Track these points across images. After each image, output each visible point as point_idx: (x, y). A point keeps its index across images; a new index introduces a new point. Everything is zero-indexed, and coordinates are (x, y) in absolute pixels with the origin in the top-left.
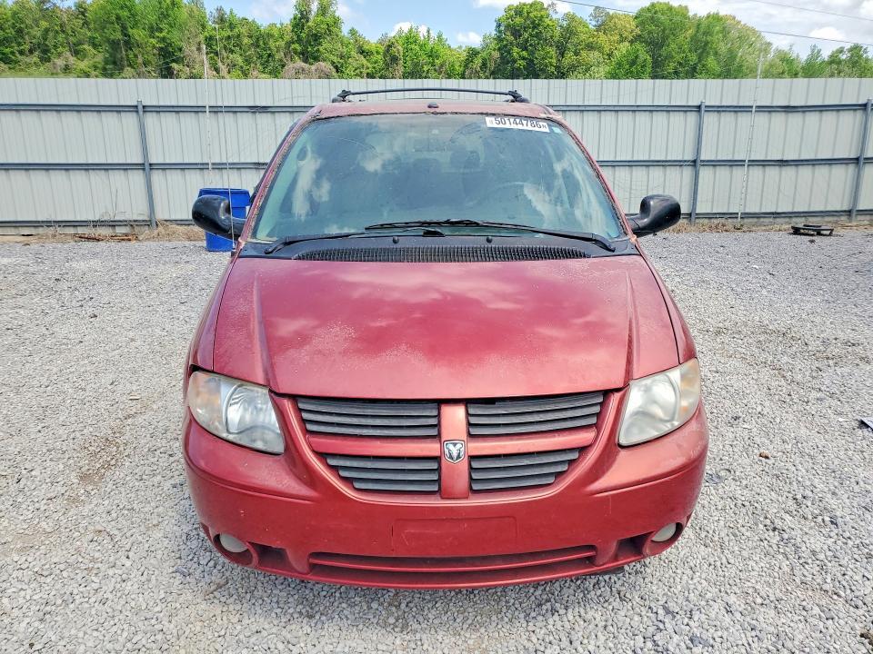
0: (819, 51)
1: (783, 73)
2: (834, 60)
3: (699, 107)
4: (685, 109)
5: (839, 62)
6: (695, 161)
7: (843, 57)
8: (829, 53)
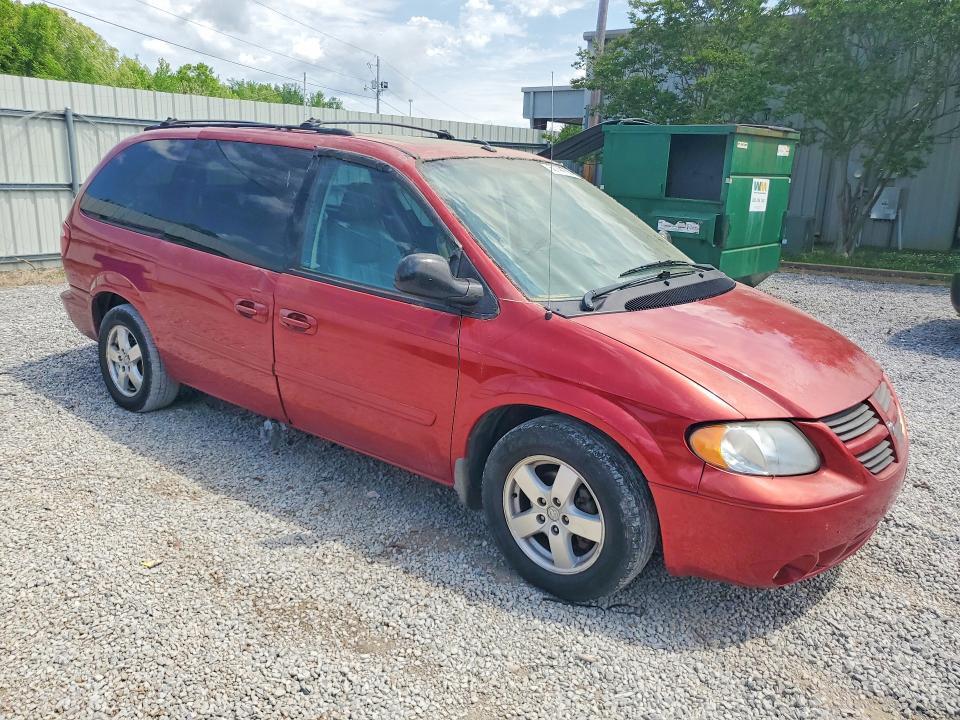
0: (167, 66)
1: (136, 84)
2: (182, 76)
3: (64, 116)
4: (48, 117)
5: (189, 80)
6: (71, 186)
7: (191, 74)
8: (178, 69)
